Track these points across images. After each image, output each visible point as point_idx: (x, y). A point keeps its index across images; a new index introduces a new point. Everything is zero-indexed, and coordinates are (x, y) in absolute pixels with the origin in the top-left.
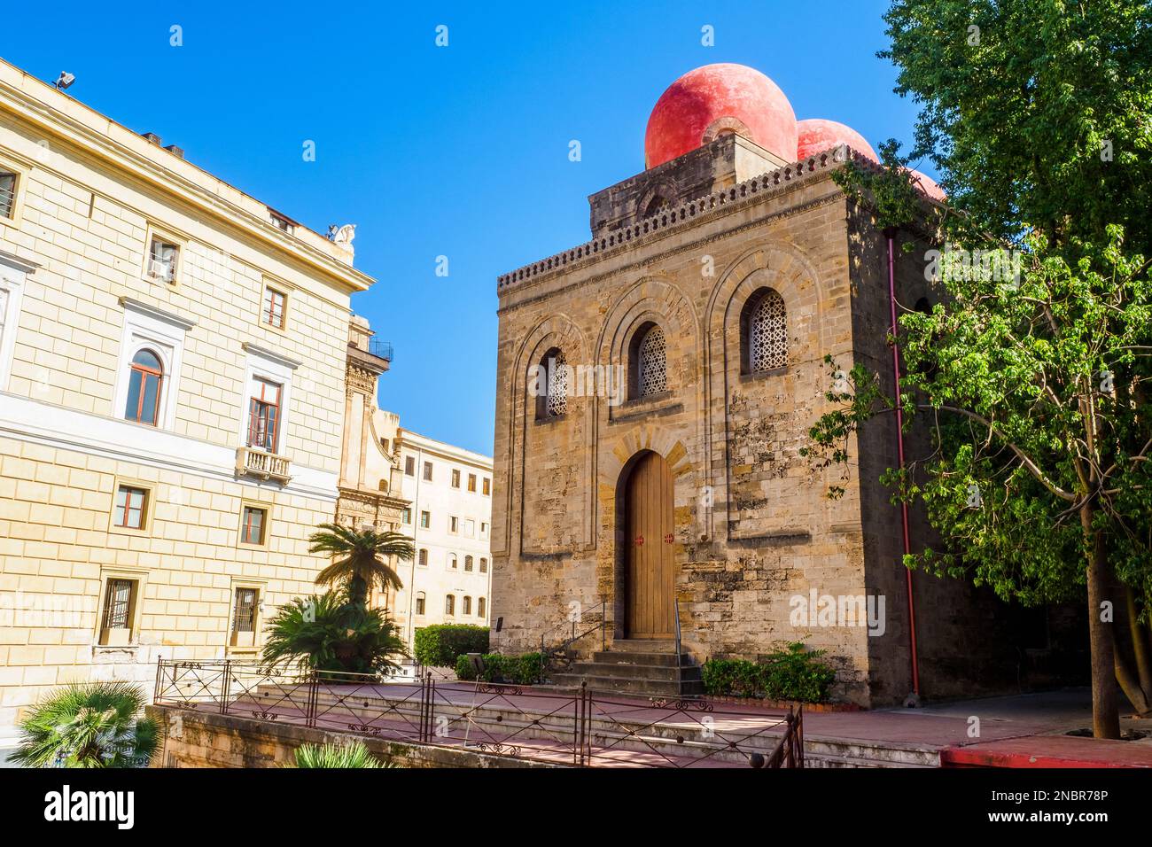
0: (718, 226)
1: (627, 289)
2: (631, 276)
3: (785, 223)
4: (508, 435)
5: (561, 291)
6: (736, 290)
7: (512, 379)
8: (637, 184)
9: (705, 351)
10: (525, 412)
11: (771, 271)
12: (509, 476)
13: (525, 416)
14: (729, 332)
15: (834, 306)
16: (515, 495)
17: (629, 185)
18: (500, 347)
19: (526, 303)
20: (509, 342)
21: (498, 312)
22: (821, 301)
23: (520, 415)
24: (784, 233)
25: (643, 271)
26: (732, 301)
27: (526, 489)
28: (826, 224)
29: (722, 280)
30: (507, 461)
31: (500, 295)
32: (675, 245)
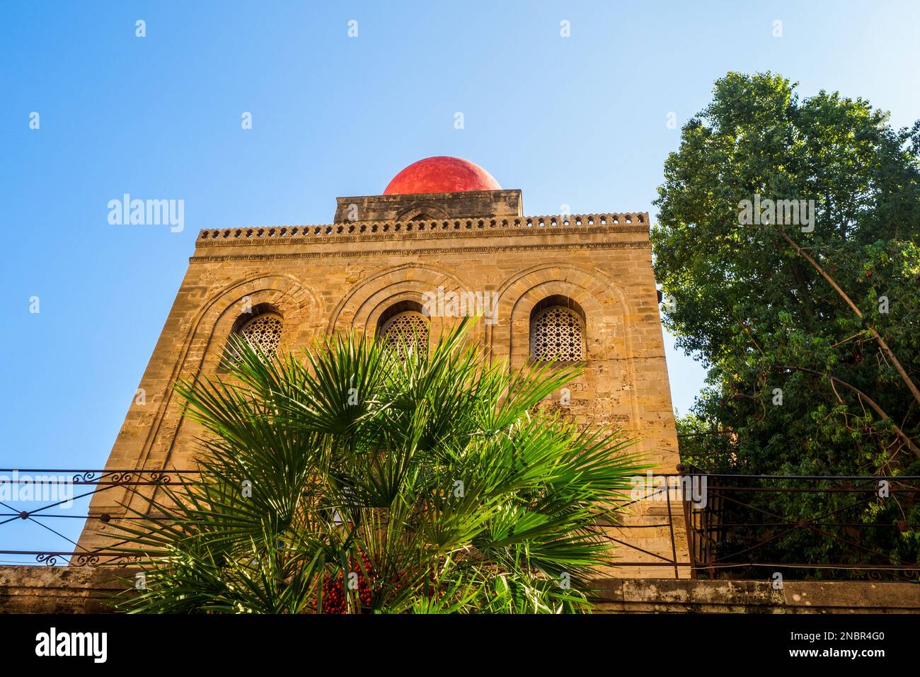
0: (511, 241)
1: (387, 270)
2: (395, 260)
3: (587, 253)
4: (169, 376)
5: (295, 256)
6: (527, 292)
7: (193, 322)
8: (401, 201)
9: (486, 334)
10: (203, 358)
11: (569, 285)
12: (155, 419)
13: (202, 362)
14: (516, 323)
15: (643, 320)
16: (159, 442)
17: (391, 200)
18: (181, 290)
19: (237, 258)
20: (200, 288)
21: (191, 258)
22: (628, 314)
23: (195, 358)
24: (586, 260)
25: (414, 259)
26: (521, 300)
27: (179, 438)
28: (631, 261)
29: (512, 281)
30: (158, 403)
31: (198, 245)
32: (457, 246)
